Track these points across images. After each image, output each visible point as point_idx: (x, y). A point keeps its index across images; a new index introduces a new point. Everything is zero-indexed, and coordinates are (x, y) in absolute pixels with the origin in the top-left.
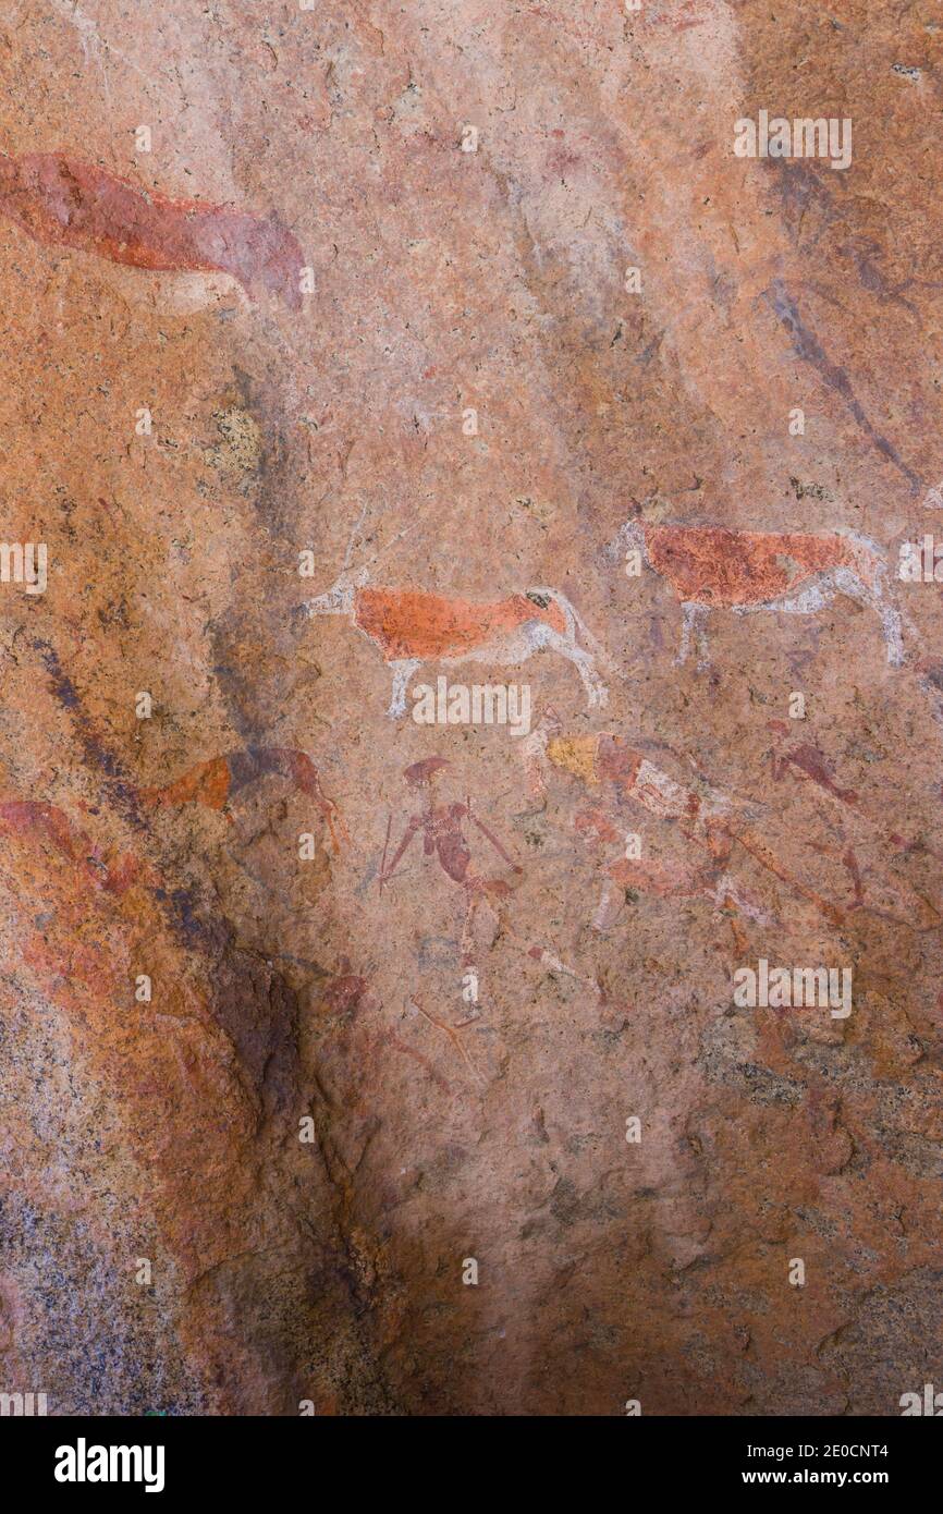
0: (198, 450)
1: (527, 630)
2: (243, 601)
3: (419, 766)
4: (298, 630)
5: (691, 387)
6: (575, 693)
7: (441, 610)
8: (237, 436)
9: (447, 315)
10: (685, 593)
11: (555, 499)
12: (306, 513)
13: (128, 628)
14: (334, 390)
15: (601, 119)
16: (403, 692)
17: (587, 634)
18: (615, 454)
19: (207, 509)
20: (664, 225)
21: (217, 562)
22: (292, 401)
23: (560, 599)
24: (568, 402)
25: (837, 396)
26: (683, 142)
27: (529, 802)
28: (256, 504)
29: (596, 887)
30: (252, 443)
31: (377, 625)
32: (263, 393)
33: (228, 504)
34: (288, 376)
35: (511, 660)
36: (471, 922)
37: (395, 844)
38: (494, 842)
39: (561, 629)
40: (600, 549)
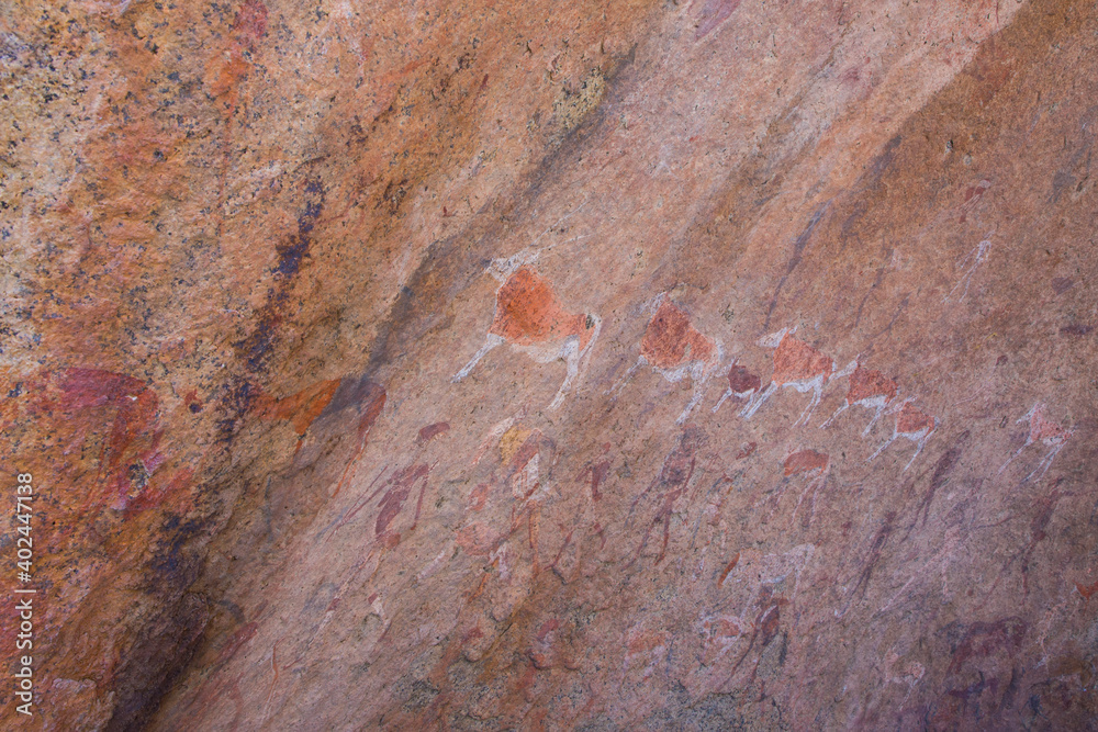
0: (560, 88)
1: (568, 341)
2: (465, 236)
3: (434, 426)
4: (472, 280)
5: (754, 231)
6: (549, 396)
7: (544, 306)
8: (583, 97)
9: (735, 111)
10: (646, 349)
11: (652, 259)
12: (556, 186)
13: (393, 213)
14: (653, 110)
15: (886, 71)
16: (476, 362)
17: (588, 356)
18: (696, 248)
19: (520, 140)
20: (838, 142)
21: (485, 190)
22: (631, 99)
23: (598, 325)
24: (713, 204)
25: (785, 271)
26: (886, 109)
27: (464, 471)
28: (545, 159)
29: (442, 545)
30: (585, 110)
31: (508, 300)
32: (627, 78)
33: (532, 146)
34: (649, 78)
35: (542, 360)
36: (360, 570)
37: (369, 495)
38: (420, 502)
39: (581, 348)
40: (639, 303)
